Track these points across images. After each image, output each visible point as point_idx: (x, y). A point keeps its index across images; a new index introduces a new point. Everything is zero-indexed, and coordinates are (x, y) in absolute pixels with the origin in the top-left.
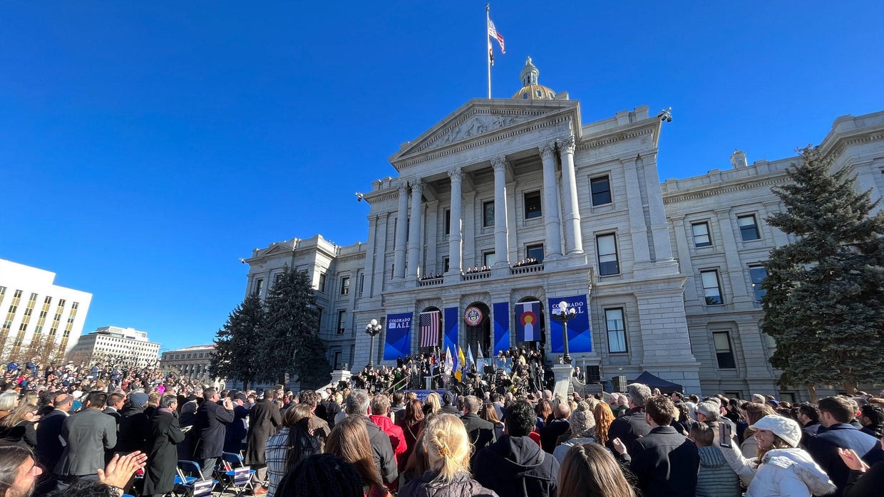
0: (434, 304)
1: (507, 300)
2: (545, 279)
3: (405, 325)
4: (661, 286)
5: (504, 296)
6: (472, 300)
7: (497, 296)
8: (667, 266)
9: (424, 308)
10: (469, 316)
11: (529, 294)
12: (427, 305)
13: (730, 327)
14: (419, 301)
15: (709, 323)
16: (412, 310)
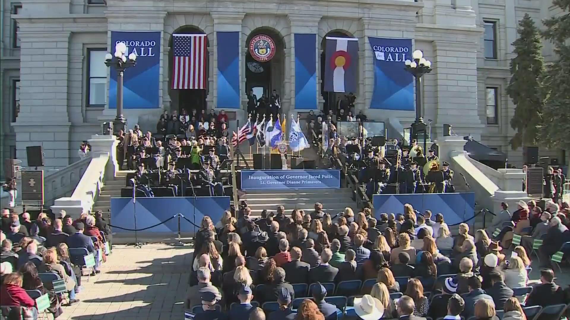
0: (195, 22)
1: (314, 31)
2: (366, 10)
3: (146, 51)
4: (461, 38)
5: (310, 24)
6: (259, 24)
7: (300, 23)
8: (467, 15)
9: (176, 27)
10: (257, 47)
11: (340, 26)
12: (182, 22)
13: (500, 84)
14: (170, 15)
15: (488, 78)
16: (157, 27)
